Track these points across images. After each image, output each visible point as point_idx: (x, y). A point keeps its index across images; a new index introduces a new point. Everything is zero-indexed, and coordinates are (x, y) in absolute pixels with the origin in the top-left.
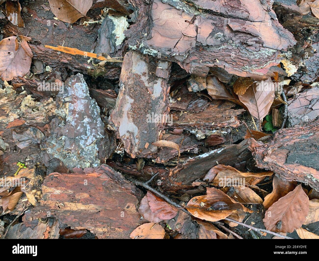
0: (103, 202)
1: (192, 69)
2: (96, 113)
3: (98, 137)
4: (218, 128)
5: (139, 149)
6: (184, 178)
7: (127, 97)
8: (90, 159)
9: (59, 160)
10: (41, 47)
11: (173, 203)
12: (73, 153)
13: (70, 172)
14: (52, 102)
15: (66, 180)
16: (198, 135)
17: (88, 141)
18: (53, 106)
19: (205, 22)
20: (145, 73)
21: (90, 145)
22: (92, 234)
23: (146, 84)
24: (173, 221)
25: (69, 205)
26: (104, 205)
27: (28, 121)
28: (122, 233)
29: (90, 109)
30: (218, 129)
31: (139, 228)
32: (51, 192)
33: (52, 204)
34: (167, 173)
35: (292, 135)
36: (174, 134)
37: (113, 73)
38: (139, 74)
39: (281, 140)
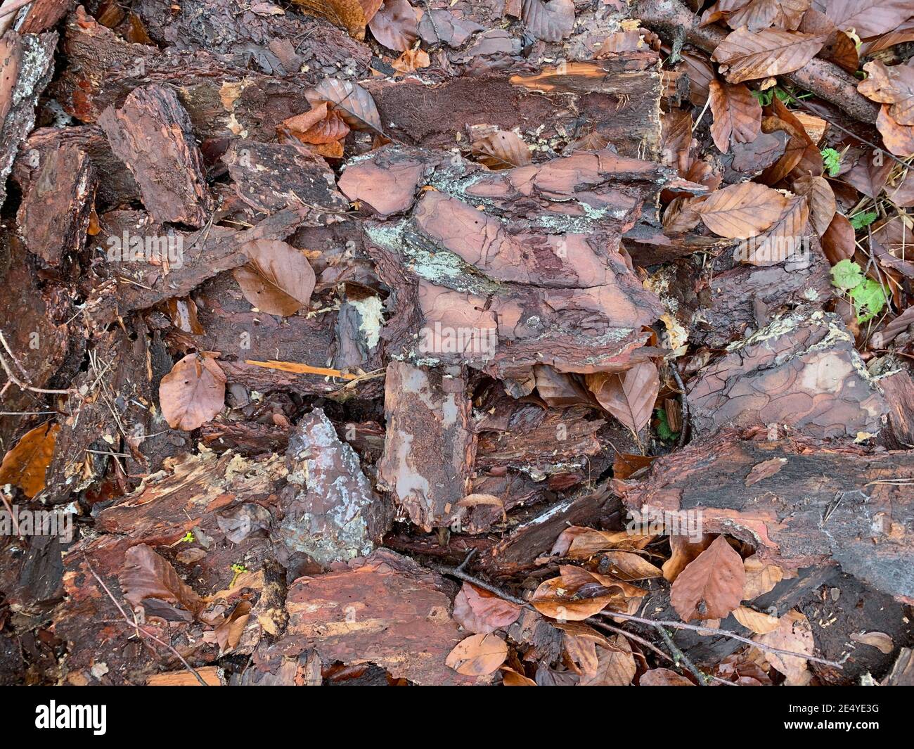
0: (390, 612)
1: (502, 371)
2: (352, 465)
3: (363, 503)
4: (565, 459)
5: (435, 516)
6: (519, 556)
7: (402, 434)
8: (356, 542)
9: (304, 555)
10: (240, 364)
11: (508, 597)
12: (326, 539)
13: (326, 570)
14: (278, 459)
15: (323, 586)
16: (533, 475)
17: (348, 513)
18: (280, 465)
19: (507, 305)
20: (425, 389)
21: (352, 519)
22: (378, 668)
23: (430, 406)
24: (516, 627)
25: (334, 627)
26: (391, 617)
27: (240, 495)
28: (431, 659)
29: (342, 461)
30: (564, 462)
31: (460, 647)
32: (302, 611)
33: (307, 629)
34: (489, 551)
35: (680, 465)
36: (493, 476)
37: (370, 391)
38: (415, 391)
39: (664, 475)
